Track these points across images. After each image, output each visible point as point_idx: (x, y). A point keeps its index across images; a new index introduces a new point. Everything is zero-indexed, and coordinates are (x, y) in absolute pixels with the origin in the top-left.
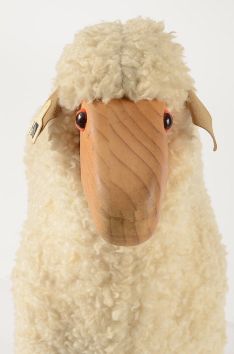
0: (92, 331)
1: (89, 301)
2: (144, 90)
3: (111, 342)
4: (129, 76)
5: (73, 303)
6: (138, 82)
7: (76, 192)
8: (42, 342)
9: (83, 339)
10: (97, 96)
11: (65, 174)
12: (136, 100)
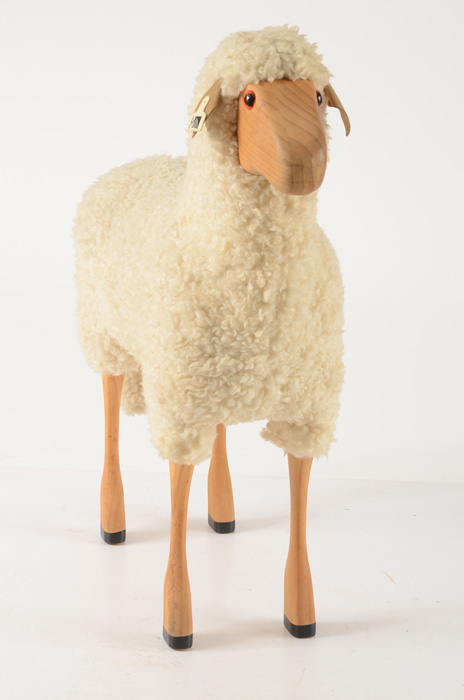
0: (242, 318)
1: (240, 287)
2: (302, 69)
3: (259, 326)
4: (287, 59)
5: (222, 295)
6: (295, 64)
7: (235, 176)
8: (188, 344)
9: (231, 330)
10: (263, 77)
11: (223, 161)
12: (294, 79)
